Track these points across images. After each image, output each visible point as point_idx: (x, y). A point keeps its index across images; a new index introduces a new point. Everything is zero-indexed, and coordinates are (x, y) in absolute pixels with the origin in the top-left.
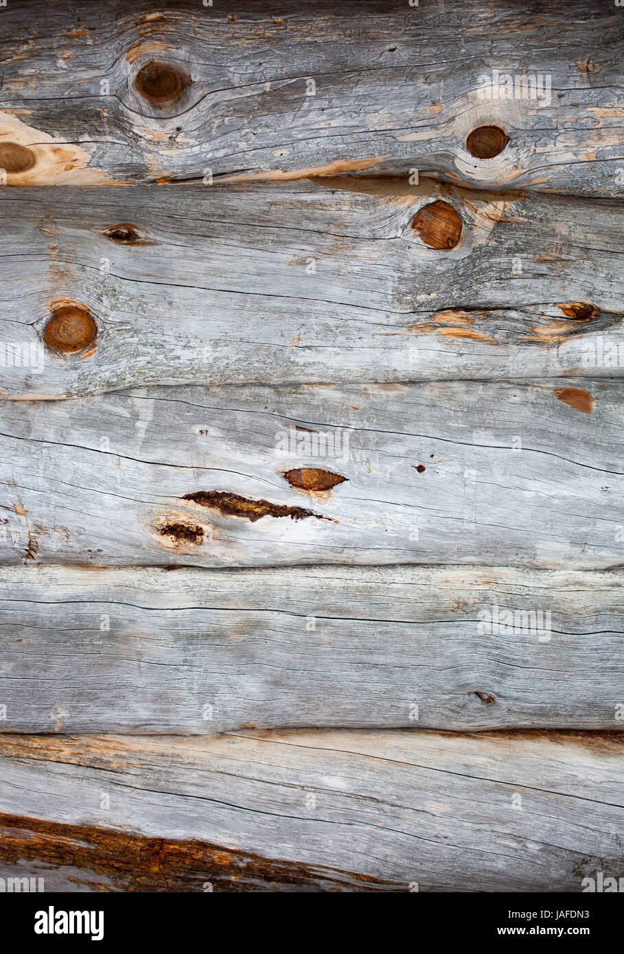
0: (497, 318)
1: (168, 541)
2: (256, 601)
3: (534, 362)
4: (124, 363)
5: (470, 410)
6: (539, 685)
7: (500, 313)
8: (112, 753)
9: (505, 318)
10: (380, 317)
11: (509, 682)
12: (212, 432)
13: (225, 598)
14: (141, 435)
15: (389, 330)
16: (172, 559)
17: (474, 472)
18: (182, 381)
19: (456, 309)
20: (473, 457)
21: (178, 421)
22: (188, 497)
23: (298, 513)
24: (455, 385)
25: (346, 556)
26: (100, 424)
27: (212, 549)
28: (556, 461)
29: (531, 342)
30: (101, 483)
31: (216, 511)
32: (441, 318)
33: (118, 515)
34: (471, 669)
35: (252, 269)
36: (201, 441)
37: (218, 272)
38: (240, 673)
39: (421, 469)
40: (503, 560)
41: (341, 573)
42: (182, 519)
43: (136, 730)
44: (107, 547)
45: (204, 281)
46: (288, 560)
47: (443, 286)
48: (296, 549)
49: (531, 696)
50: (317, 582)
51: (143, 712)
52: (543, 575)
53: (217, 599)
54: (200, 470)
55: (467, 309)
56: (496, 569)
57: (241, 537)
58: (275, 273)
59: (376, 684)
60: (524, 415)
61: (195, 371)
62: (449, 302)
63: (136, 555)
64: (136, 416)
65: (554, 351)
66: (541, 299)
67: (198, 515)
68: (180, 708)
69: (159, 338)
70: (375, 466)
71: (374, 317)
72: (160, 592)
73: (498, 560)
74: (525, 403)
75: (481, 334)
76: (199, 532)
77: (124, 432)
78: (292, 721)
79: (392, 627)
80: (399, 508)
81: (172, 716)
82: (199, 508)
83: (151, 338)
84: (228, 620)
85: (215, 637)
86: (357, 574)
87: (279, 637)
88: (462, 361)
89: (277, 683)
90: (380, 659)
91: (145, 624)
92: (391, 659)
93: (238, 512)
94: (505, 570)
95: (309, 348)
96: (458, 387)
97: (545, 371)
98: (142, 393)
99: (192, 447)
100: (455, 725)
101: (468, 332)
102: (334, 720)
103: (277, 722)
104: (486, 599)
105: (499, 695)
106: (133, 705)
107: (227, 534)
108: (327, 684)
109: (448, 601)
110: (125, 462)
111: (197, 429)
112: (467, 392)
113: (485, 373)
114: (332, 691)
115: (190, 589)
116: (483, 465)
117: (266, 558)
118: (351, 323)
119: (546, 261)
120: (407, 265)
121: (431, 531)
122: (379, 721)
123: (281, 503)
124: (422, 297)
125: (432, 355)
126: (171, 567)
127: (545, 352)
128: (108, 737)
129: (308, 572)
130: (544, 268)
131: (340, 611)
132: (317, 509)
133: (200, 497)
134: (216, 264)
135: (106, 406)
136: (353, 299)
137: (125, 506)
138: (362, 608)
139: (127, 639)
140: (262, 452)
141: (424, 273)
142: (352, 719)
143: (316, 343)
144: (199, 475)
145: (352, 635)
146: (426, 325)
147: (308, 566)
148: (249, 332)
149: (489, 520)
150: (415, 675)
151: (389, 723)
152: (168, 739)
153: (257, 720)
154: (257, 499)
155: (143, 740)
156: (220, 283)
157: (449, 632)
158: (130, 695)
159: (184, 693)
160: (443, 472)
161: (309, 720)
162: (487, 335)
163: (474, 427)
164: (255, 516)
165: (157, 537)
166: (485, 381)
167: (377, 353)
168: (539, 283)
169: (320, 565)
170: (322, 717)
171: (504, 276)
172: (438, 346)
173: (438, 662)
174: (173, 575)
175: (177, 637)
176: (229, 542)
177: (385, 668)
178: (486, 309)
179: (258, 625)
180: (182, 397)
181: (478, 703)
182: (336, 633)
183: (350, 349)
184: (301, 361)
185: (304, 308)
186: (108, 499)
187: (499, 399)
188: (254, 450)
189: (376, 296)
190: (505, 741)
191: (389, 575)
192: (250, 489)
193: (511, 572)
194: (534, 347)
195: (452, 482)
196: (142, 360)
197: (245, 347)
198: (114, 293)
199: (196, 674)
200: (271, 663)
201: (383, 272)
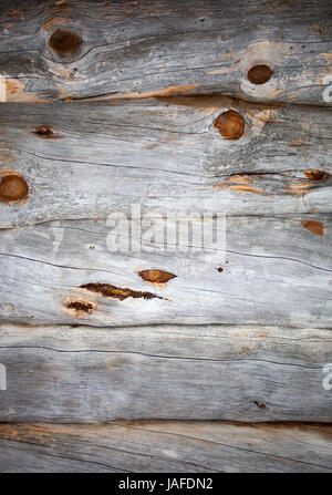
0: (266, 179)
1: (72, 312)
2: (124, 347)
3: (289, 205)
4: (45, 208)
5: (251, 234)
6: (292, 397)
7: (268, 176)
8: (41, 434)
9: (272, 179)
10: (197, 180)
11: (274, 396)
12: (97, 248)
13: (106, 345)
14: (56, 249)
15: (201, 187)
16: (75, 321)
17: (252, 272)
18: (80, 217)
19: (242, 174)
20: (252, 263)
21: (78, 241)
22: (83, 287)
23: (148, 296)
24: (242, 218)
25: (179, 320)
26: (32, 243)
27: (98, 317)
28: (302, 265)
29: (287, 194)
30: (31, 278)
31: (100, 295)
32: (233, 180)
33: (42, 297)
34: (251, 388)
35: (119, 152)
36: (91, 253)
37: (99, 154)
38: (115, 389)
39: (220, 270)
40: (271, 322)
41: (175, 329)
42: (80, 299)
43: (55, 421)
44: (37, 315)
45: (91, 159)
46: (143, 322)
47: (234, 161)
48: (147, 316)
49: (287, 404)
50: (160, 335)
51: (58, 411)
52: (295, 331)
53: (101, 345)
54: (90, 271)
55: (248, 174)
56: (267, 328)
57: (115, 310)
58: (133, 154)
59: (195, 396)
60: (282, 237)
61: (86, 211)
62: (237, 171)
63: (54, 319)
64: (53, 239)
65: (301, 199)
66: (293, 168)
67: (89, 297)
68: (79, 409)
69: (65, 193)
70: (193, 268)
71: (193, 179)
72: (67, 341)
73: (268, 322)
74: (283, 230)
75: (257, 189)
76: (90, 306)
77: (44, 248)
78: (146, 416)
79: (204, 363)
80: (208, 293)
81: (75, 414)
82: (89, 292)
83: (61, 193)
84: (107, 358)
85: (99, 368)
86: (184, 330)
87: (137, 369)
88: (246, 205)
89: (136, 395)
90: (197, 382)
91: (59, 359)
92: (204, 382)
93: (112, 295)
94: (272, 328)
95: (154, 198)
96: (244, 220)
97: (296, 210)
98: (58, 224)
99: (85, 257)
100: (242, 419)
101: (249, 188)
102: (171, 416)
103: (137, 417)
104: (260, 346)
105: (268, 403)
106: (52, 407)
107: (106, 308)
108: (165, 396)
109: (237, 348)
110: (46, 266)
111: (88, 246)
112: (249, 223)
113: (260, 212)
114: (169, 399)
115: (85, 339)
116: (258, 268)
117: (130, 321)
118: (179, 183)
119: (295, 145)
120: (211, 149)
121: (226, 306)
122: (198, 417)
123: (138, 290)
124: (221, 168)
125: (228, 201)
126: (75, 326)
127: (295, 199)
128: (40, 425)
129: (155, 329)
130: (294, 150)
131: (173, 353)
132: (158, 293)
133: (90, 286)
134: (98, 149)
135: (35, 232)
136: (180, 169)
137: (47, 292)
138: (186, 351)
139: (47, 369)
140: (126, 260)
141: (222, 154)
142: (182, 415)
143: (158, 195)
144: (89, 273)
145: (180, 367)
146: (224, 184)
147: (155, 325)
148: (118, 189)
149: (262, 300)
150: (217, 392)
151: (204, 418)
152: (74, 426)
153: (126, 416)
154: (123, 287)
155: (60, 427)
156: (101, 160)
157: (237, 366)
158: (50, 401)
159: (81, 401)
160: (234, 271)
161: (157, 415)
162: (260, 190)
163: (252, 244)
164: (123, 298)
165: (65, 310)
166: (260, 216)
167: (195, 200)
168: (291, 159)
169: (163, 324)
170: (164, 414)
171: (271, 155)
172: (231, 196)
173: (231, 384)
174: (76, 330)
175: (78, 368)
176: (107, 312)
177: (200, 387)
178: (260, 174)
179: (124, 361)
180: (81, 226)
181: (256, 407)
182: (171, 367)
183: (178, 198)
184: (150, 205)
185: (150, 174)
186: (36, 288)
187: (268, 227)
188: (122, 259)
189: (193, 167)
190: (272, 429)
191: (203, 331)
192: (119, 281)
193: (275, 329)
194: (289, 197)
195: (239, 278)
196: (56, 205)
197: (117, 197)
198: (38, 167)
199: (89, 389)
200: (133, 383)
201: (195, 152)
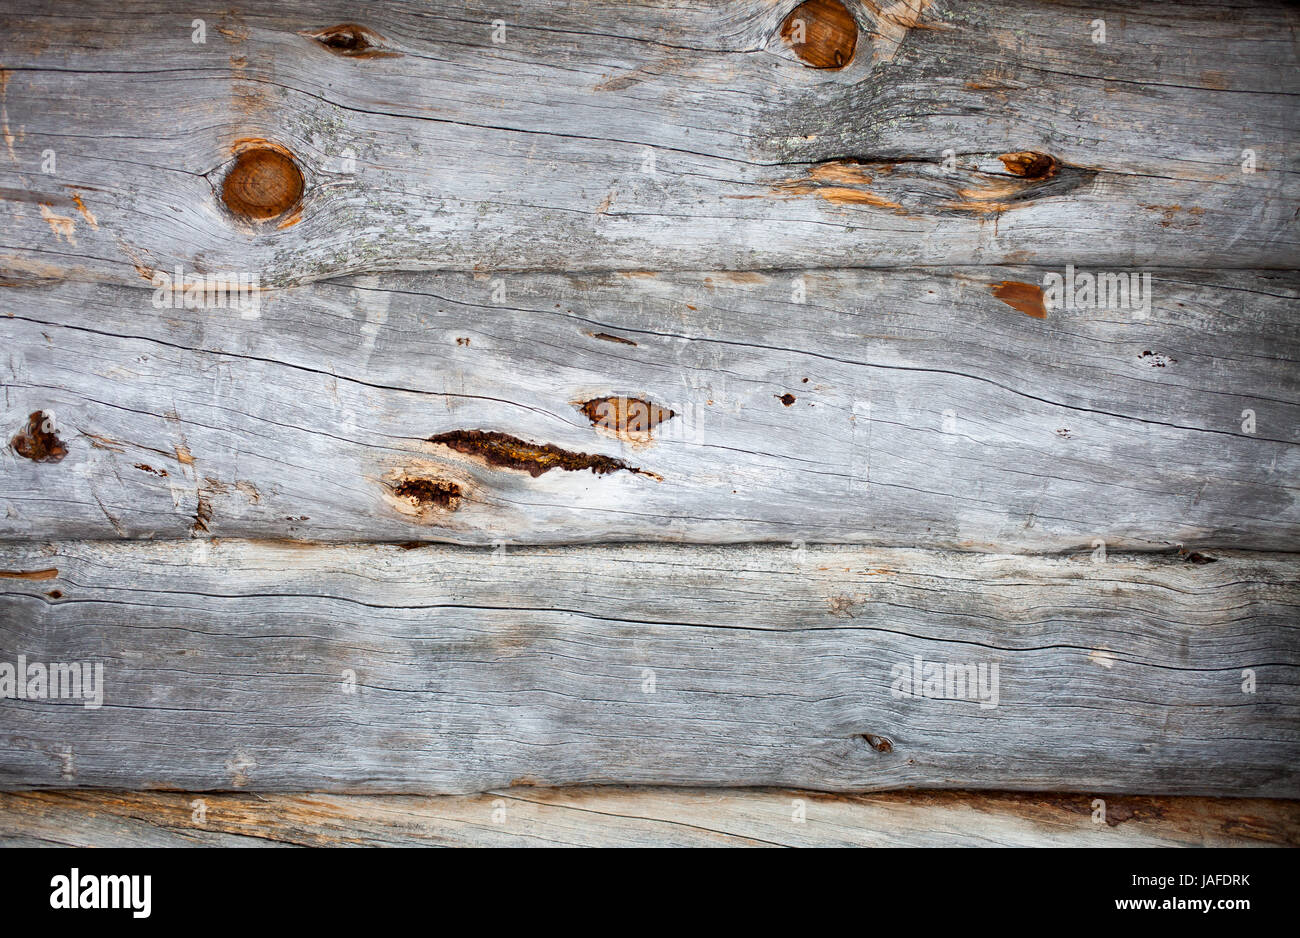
0: (907, 174)
1: (408, 505)
2: (537, 596)
3: (962, 241)
4: (344, 237)
5: (864, 312)
6: (957, 725)
7: (911, 167)
8: (320, 821)
9: (919, 175)
10: (731, 171)
11: (912, 720)
12: (477, 341)
13: (491, 591)
14: (369, 344)
15: (744, 191)
16: (413, 532)
17: (867, 405)
18: (432, 265)
19: (846, 160)
20: (867, 383)
21: (426, 325)
22: (437, 439)
23: (604, 465)
24: (842, 274)
25: (672, 530)
26: (308, 328)
27: (473, 519)
28: (991, 390)
29: (957, 212)
30: (306, 416)
31: (480, 461)
32: (823, 174)
33: (331, 465)
34: (857, 700)
35: (538, 94)
36: (459, 354)
37: (488, 99)
38: (512, 703)
39: (788, 400)
40: (908, 538)
41: (667, 555)
42: (429, 472)
43: (357, 788)
44: (316, 513)
45: (466, 112)
46: (587, 534)
47: (827, 125)
48: (599, 519)
49: (946, 742)
50: (629, 569)
51: (365, 760)
52: (967, 561)
53: (479, 592)
54: (456, 399)
55: (862, 160)
56: (897, 552)
57: (516, 499)
58: (573, 102)
59: (714, 721)
60: (944, 321)
61: (451, 250)
62: (836, 150)
63: (359, 525)
64: (361, 317)
65: (991, 226)
66: (974, 147)
67: (452, 467)
68: (421, 755)
69: (397, 199)
70: (719, 394)
71: (723, 170)
72: (395, 581)
73: (901, 538)
74: (946, 303)
75: (883, 199)
76: (454, 491)
77: (342, 340)
78: (589, 776)
79: (741, 637)
80: (755, 459)
81: (409, 767)
82: (454, 455)
83: (386, 198)
84: (495, 625)
85: (474, 650)
86: (690, 557)
87: (570, 650)
88: (853, 239)
89: (566, 720)
90: (722, 685)
91: (370, 629)
92: (740, 685)
93: (512, 462)
94: (911, 553)
95: (624, 216)
96: (846, 278)
97: (976, 255)
98: (373, 281)
99: (445, 364)
100: (831, 783)
101: (863, 195)
102: (651, 775)
103: (566, 776)
104: (882, 595)
105: (897, 740)
106: (350, 750)
107: (495, 495)
108: (641, 720)
109: (825, 598)
110: (343, 385)
111: (452, 336)
112: (860, 286)
113: (887, 258)
114: (648, 730)
115: (439, 577)
116: (882, 396)
117: (553, 531)
118: (687, 179)
119: (982, 89)
120: (773, 91)
121: (801, 493)
122: (718, 777)
123: (578, 449)
124: (795, 141)
125: (808, 229)
126: (411, 545)
127: (977, 227)
128: (314, 798)
129: (616, 554)
130: (978, 100)
131: (663, 612)
132: (631, 458)
133: (455, 439)
134: (486, 87)
135: (317, 302)
136: (691, 142)
137: (343, 452)
138: (696, 607)
139: (342, 652)
140: (550, 372)
141: (799, 105)
142: (678, 773)
143: (635, 209)
144: (455, 406)
145: (679, 648)
146: (800, 184)
147: (615, 544)
148: (533, 190)
149: (888, 477)
150: (773, 710)
151: (733, 779)
152: (403, 802)
153: (536, 773)
154: (541, 442)
155: (366, 803)
156: (491, 115)
157: (826, 644)
158: (345, 736)
159: (428, 734)
160: (821, 404)
161: (615, 774)
162: (890, 200)
163: (869, 337)
164: (537, 469)
165: (390, 499)
166: (887, 269)
167: (726, 225)
168: (970, 123)
169: (635, 542)
170: (634, 769)
171: (919, 112)
172: (818, 216)
173: (808, 690)
174: (415, 557)
175: (418, 649)
176: (498, 507)
177: (729, 697)
178: (891, 161)
179: (539, 632)
180: (432, 289)
181: (866, 752)
182: (656, 645)
183: (685, 218)
184: (612, 236)
185: (616, 155)
186: (318, 442)
187: (907, 296)
188: (539, 369)
189: (726, 139)
190: (904, 808)
191: (737, 559)
192: (531, 427)
193: (920, 555)
194: (960, 219)
195: (833, 420)
196: (373, 232)
197: (528, 214)
198: (330, 130)
199: (446, 704)
200: (558, 689)
201: (735, 101)
